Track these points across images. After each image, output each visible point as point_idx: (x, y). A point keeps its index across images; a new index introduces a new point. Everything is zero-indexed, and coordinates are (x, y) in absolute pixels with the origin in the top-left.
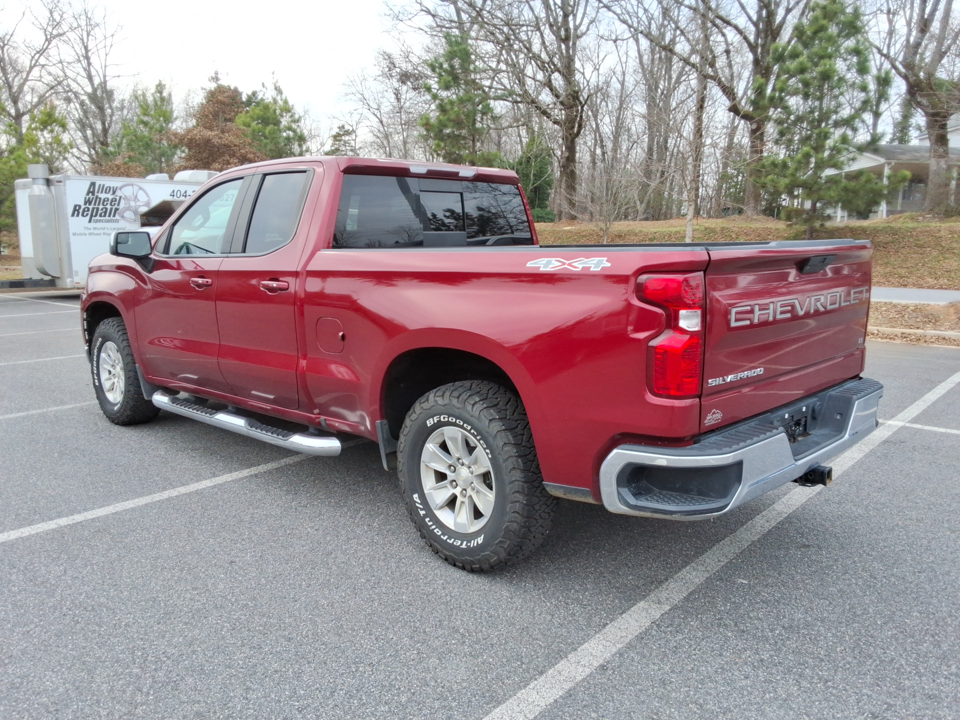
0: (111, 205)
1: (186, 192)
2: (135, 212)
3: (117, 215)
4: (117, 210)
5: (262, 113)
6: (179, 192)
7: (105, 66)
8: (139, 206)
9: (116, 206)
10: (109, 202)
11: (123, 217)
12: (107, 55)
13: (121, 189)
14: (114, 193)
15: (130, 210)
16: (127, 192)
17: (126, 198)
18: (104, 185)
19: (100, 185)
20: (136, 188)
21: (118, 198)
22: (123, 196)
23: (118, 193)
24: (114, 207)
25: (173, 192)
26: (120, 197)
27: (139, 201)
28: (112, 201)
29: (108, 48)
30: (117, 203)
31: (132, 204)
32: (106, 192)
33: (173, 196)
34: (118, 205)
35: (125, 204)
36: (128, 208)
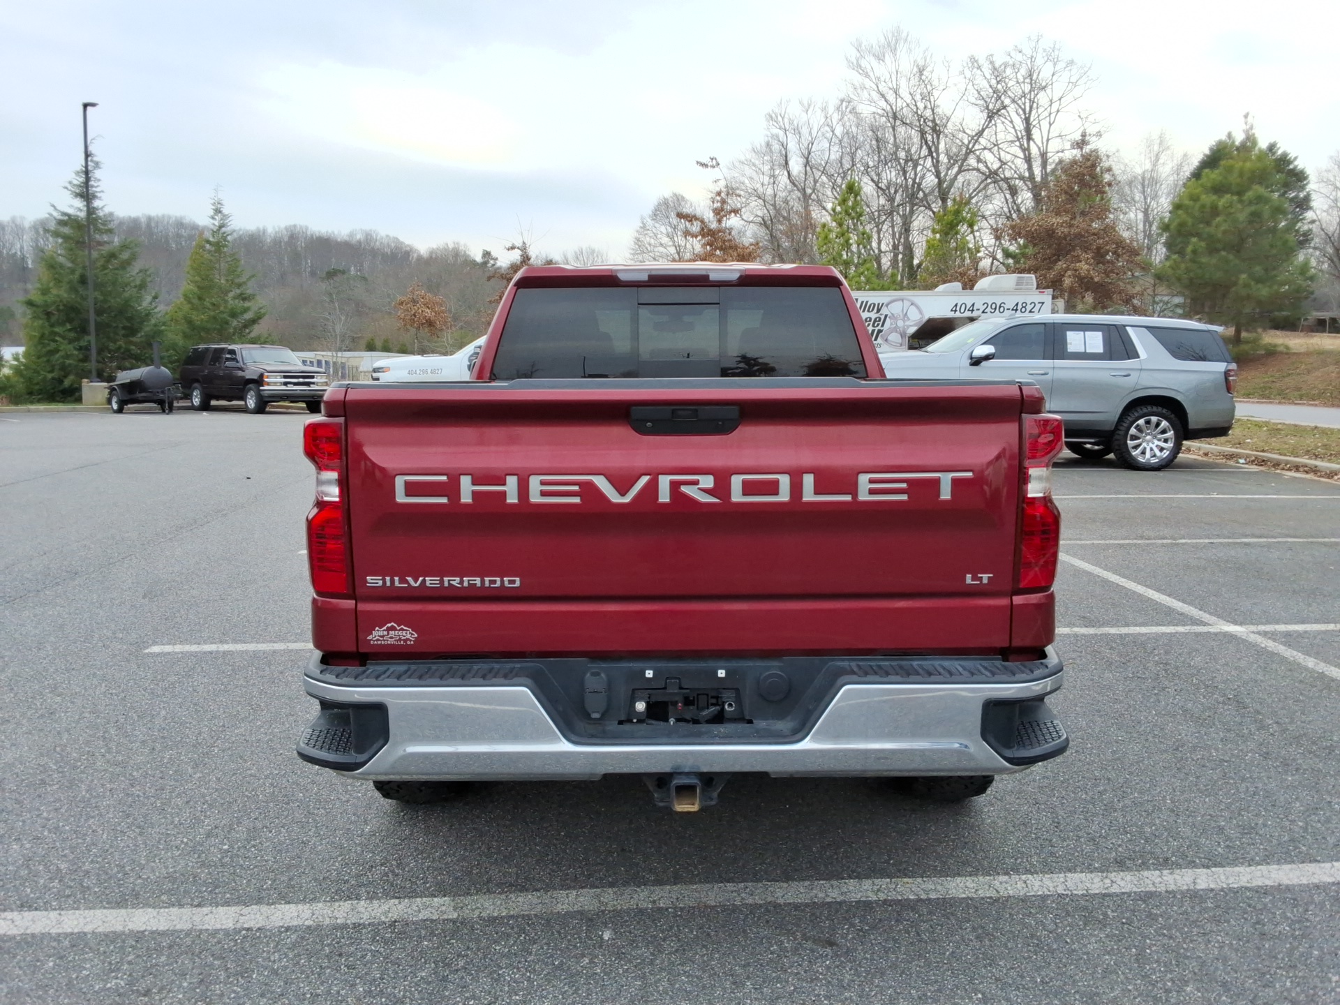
0: (873, 326)
1: (973, 305)
2: (903, 335)
3: (879, 339)
4: (880, 331)
5: (1220, 178)
6: (963, 306)
7: (1048, 140)
8: (909, 326)
9: (879, 327)
10: (872, 323)
11: (886, 340)
12: (1050, 125)
13: (887, 305)
14: (878, 311)
15: (896, 332)
16: (896, 308)
17: (893, 317)
18: (867, 302)
19: (862, 302)
20: (907, 303)
21: (883, 317)
22: (889, 315)
23: (884, 311)
24: (877, 329)
25: (956, 305)
26: (886, 316)
27: (909, 319)
28: (875, 321)
29: (1053, 116)
30: (881, 323)
31: (900, 323)
32: (868, 311)
33: (956, 311)
34: (883, 326)
35: (891, 324)
36: (895, 330)
